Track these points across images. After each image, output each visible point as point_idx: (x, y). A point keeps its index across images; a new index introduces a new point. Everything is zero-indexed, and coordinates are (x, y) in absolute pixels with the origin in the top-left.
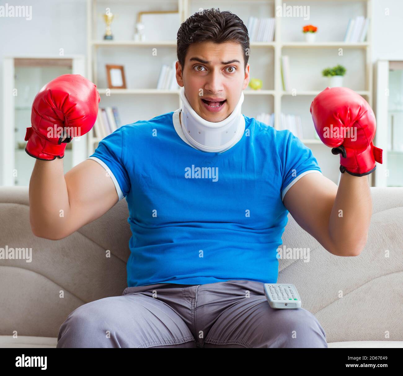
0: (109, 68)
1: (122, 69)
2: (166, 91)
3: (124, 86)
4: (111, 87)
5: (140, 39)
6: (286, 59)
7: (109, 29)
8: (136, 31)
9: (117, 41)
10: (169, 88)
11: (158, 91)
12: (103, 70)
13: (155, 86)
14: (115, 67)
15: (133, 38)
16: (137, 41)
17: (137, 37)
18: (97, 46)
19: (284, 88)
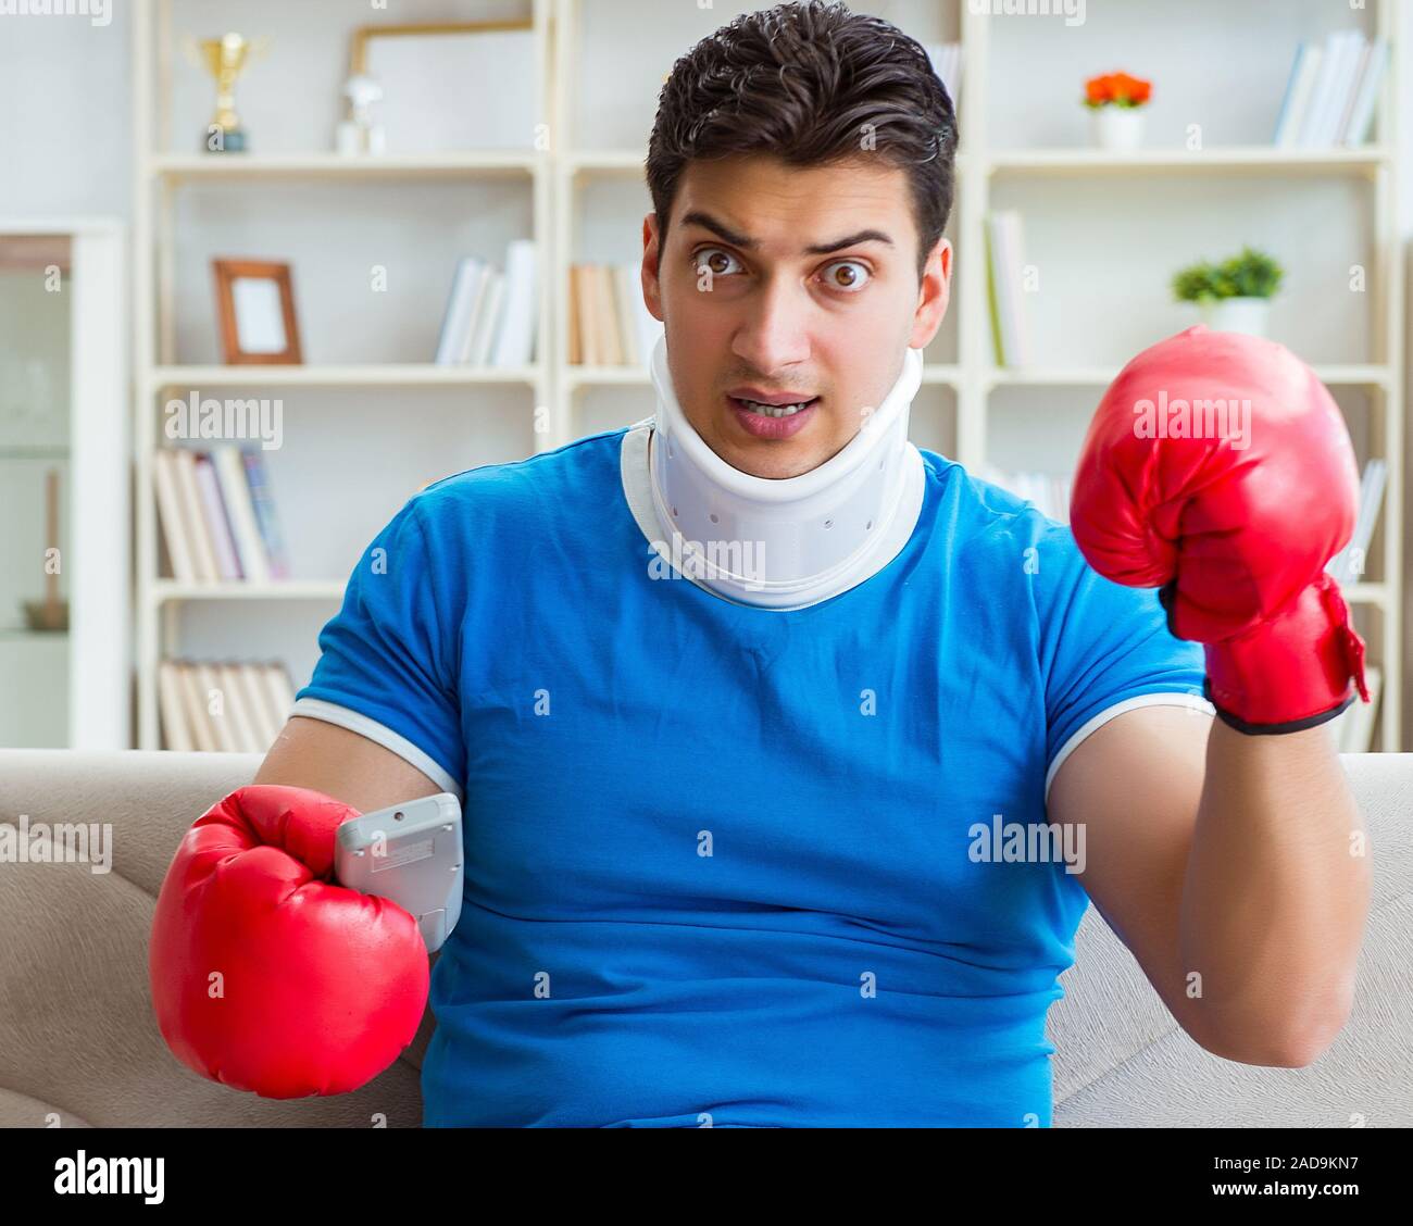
0: (226, 273)
1: (282, 276)
2: (480, 373)
3: (292, 354)
4: (236, 356)
5: (365, 144)
6: (1010, 226)
7: (226, 102)
8: (346, 108)
9: (262, 156)
10: (490, 360)
11: (441, 372)
12: (202, 283)
13: (427, 348)
14: (256, 270)
15: (333, 145)
16: (349, 155)
17: (349, 135)
18: (173, 180)
19: (1000, 359)
